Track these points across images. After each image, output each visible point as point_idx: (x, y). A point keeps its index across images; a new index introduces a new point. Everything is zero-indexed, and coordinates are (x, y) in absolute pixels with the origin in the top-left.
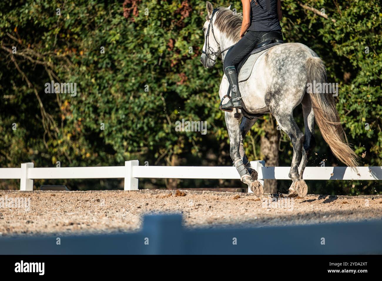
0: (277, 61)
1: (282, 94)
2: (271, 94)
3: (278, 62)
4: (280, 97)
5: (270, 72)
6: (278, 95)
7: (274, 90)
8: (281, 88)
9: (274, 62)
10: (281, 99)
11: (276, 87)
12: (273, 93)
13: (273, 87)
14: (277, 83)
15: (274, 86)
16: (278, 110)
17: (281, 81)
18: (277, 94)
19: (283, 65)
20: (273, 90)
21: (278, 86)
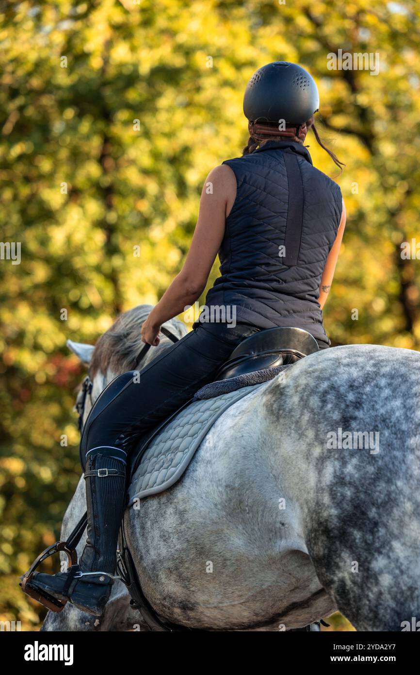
0: (325, 393)
1: (376, 524)
2: (327, 531)
3: (331, 397)
4: (369, 537)
5: (304, 447)
6: (360, 529)
7: (334, 512)
8: (362, 496)
9: (315, 401)
10: (377, 545)
11: (343, 496)
12: (335, 523)
13: (326, 499)
14: (340, 480)
15: (333, 495)
16: (374, 602)
17: (358, 468)
18: (355, 526)
19: (358, 405)
20: (332, 512)
21: (349, 493)
